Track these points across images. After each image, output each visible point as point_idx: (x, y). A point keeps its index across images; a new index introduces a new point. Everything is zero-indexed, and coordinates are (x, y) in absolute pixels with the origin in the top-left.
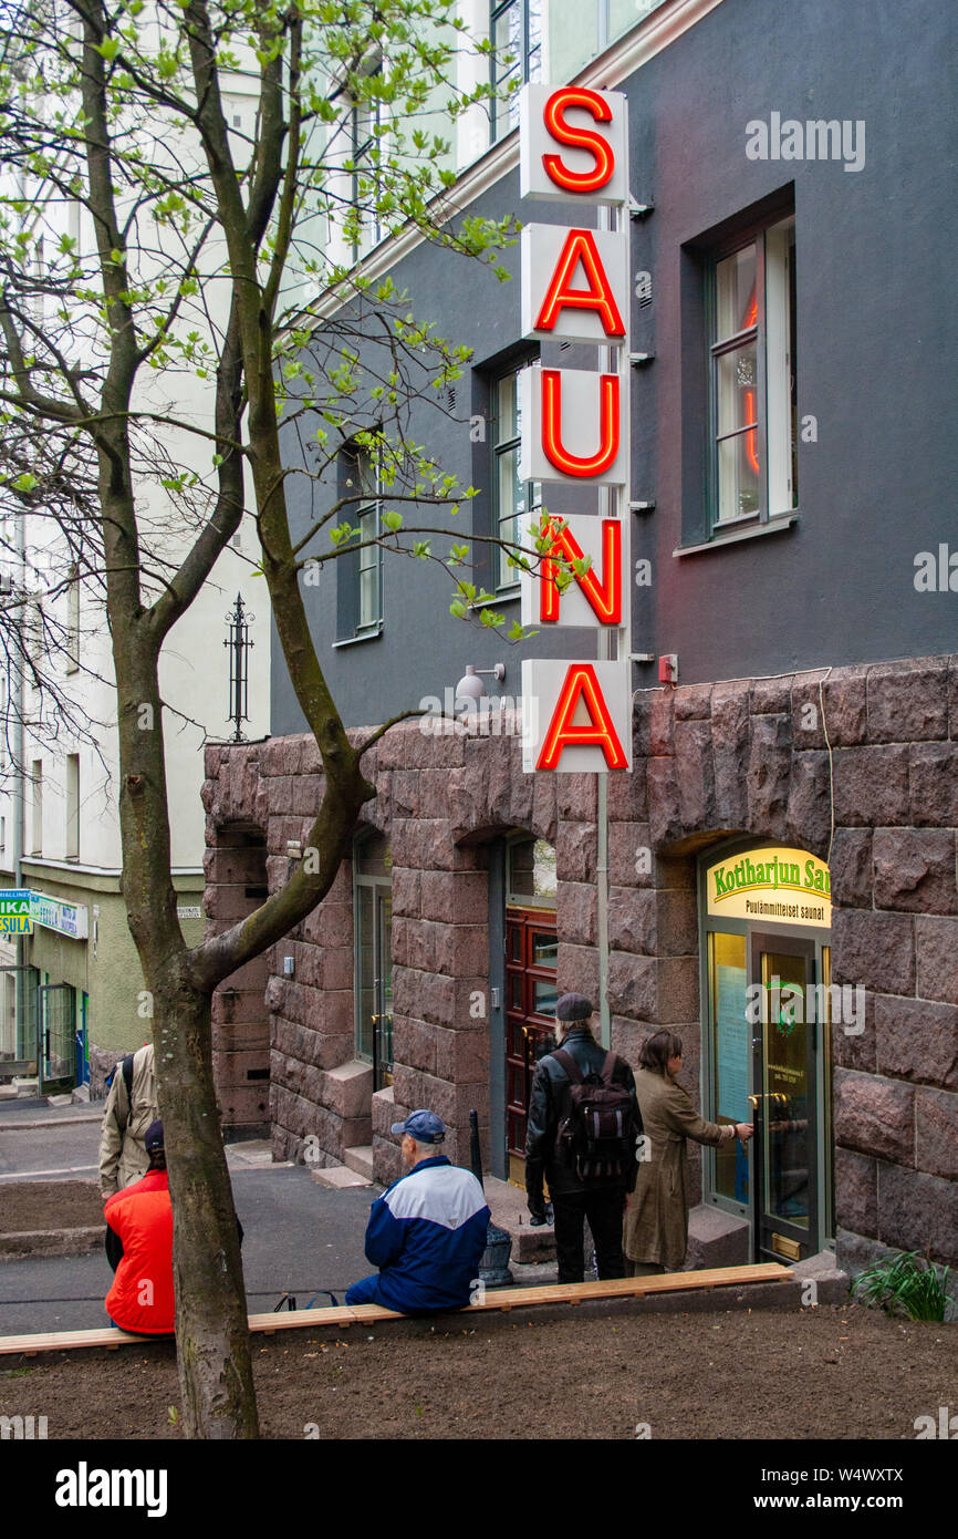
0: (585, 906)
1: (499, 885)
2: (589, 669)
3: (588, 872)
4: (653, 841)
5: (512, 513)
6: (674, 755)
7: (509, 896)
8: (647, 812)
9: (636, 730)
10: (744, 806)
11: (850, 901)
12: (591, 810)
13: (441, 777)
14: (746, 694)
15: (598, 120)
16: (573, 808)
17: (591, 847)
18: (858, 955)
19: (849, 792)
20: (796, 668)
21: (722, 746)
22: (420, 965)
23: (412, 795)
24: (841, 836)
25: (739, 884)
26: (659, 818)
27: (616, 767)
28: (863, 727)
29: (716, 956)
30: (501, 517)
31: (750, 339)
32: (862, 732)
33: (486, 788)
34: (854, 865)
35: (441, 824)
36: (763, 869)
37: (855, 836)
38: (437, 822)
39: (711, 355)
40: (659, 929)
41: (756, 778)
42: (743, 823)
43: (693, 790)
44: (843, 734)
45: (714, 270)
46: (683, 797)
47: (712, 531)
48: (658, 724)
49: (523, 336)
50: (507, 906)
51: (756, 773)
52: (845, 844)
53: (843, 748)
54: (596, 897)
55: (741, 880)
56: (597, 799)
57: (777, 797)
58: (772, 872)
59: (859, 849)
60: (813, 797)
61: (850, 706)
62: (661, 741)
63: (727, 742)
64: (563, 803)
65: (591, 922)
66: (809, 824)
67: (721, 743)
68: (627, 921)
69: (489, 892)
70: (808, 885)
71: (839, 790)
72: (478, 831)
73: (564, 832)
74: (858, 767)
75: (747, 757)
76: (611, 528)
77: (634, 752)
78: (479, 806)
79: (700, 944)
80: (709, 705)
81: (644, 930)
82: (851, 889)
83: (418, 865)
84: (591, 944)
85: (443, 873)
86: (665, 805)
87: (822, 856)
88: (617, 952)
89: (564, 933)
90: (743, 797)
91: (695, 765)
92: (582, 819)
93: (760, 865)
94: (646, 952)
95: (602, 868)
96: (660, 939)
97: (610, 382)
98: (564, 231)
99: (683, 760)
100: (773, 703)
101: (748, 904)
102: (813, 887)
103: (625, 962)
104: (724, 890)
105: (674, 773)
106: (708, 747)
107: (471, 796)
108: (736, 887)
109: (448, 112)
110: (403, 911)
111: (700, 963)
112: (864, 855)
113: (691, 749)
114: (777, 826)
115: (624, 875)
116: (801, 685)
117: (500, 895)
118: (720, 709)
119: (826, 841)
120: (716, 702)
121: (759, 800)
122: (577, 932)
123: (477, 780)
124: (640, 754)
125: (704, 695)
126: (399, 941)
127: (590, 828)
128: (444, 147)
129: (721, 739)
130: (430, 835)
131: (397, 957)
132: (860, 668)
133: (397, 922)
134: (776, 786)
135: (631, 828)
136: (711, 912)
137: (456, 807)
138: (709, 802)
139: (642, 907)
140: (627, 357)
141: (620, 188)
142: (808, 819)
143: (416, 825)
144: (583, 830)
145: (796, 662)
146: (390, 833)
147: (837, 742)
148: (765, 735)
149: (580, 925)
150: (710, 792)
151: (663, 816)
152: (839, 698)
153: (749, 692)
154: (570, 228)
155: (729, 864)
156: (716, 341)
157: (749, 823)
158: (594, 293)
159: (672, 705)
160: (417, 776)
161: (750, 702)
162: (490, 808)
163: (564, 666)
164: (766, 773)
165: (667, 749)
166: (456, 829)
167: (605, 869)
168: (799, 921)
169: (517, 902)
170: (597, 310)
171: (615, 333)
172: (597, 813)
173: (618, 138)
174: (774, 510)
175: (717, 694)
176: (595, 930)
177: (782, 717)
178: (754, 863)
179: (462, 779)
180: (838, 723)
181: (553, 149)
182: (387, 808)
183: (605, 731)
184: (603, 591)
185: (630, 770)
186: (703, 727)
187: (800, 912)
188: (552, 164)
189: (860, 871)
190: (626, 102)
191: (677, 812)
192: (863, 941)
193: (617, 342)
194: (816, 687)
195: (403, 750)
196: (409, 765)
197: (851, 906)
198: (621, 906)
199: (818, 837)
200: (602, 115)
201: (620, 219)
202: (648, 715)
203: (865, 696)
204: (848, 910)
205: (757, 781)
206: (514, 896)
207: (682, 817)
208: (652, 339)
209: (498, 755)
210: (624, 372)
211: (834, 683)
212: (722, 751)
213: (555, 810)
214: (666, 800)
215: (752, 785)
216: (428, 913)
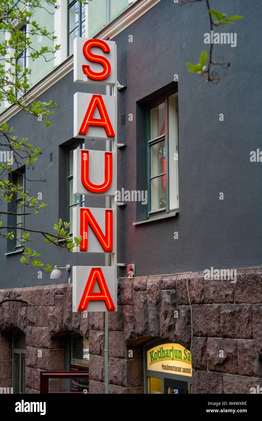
0: (99, 366)
1: (69, 355)
2: (99, 270)
3: (101, 351)
4: (125, 339)
5: (74, 204)
6: (133, 305)
7: (72, 359)
8: (123, 328)
9: (119, 294)
10: (159, 326)
11: (199, 367)
12: (102, 326)
13: (45, 310)
14: (160, 281)
15: (105, 52)
16: (95, 325)
17: (102, 341)
18: (202, 390)
19: (198, 323)
20: (178, 272)
21: (151, 302)
22: (36, 388)
23: (35, 317)
24: (195, 340)
25: (159, 358)
26: (127, 330)
27: (111, 309)
28: (203, 297)
29: (151, 386)
30: (70, 205)
31: (162, 140)
32: (202, 299)
33: (62, 315)
34: (200, 353)
35: (46, 329)
36: (168, 352)
37: (200, 341)
38: (44, 328)
39: (148, 145)
40: (128, 376)
41: (163, 316)
42: (159, 334)
43: (140, 319)
44: (195, 299)
45: (149, 111)
46: (136, 322)
47: (148, 215)
48: (127, 292)
49: (74, 136)
50: (72, 363)
51: (163, 314)
52: (197, 344)
53: (196, 305)
54: (104, 362)
55: (160, 356)
56: (104, 322)
57: (171, 324)
58: (171, 353)
59: (202, 346)
60: (185, 324)
61: (198, 288)
62: (128, 299)
63: (153, 301)
64: (91, 323)
65: (102, 372)
66: (183, 335)
67: (150, 301)
68: (115, 372)
69: (65, 357)
70: (185, 359)
71: (194, 322)
72: (59, 333)
73: (92, 335)
74: (201, 313)
75: (160, 307)
76: (109, 213)
77: (118, 303)
78: (60, 323)
79: (144, 382)
80: (146, 285)
81: (122, 376)
82: (199, 362)
83: (36, 346)
84: (102, 381)
85: (46, 350)
86: (129, 325)
87: (188, 348)
88: (112, 385)
89: (91, 376)
90: (159, 323)
91: (141, 309)
92: (98, 329)
93: (167, 350)
94: (123, 385)
95: (106, 350)
96: (128, 380)
97: (108, 155)
98: (91, 95)
99: (136, 307)
100: (170, 286)
101: (163, 366)
102: (187, 360)
103: (115, 389)
104: (154, 360)
105: (133, 312)
106: (145, 302)
107: (57, 318)
108: (158, 359)
109: (31, 57)
110: (30, 365)
111: (145, 390)
112: (204, 349)
113: (139, 303)
114: (172, 336)
115: (114, 353)
116: (180, 279)
117: (69, 359)
118: (150, 287)
119: (189, 343)
120: (149, 284)
121: (164, 325)
122: (96, 376)
123: (59, 312)
124: (120, 303)
125: (144, 281)
126: (29, 377)
127: (102, 333)
128: (29, 71)
129: (150, 299)
130: (41, 333)
131: (28, 384)
132: (202, 273)
133: (28, 369)
134: (171, 319)
135: (117, 334)
136: (149, 369)
137: (51, 323)
138: (146, 325)
139: (121, 366)
140: (116, 145)
141: (113, 78)
142: (182, 333)
143: (36, 329)
144: (99, 334)
145: (178, 269)
146: (26, 332)
147: (193, 302)
148: (167, 298)
149: (98, 373)
150: (146, 320)
151: (129, 329)
152: (194, 285)
153: (161, 281)
154: (93, 94)
155: (156, 349)
156: (150, 140)
157: (161, 334)
158: (103, 120)
159: (132, 285)
160: (36, 309)
161: (161, 285)
162: (64, 323)
163: (89, 268)
164: (167, 314)
165: (130, 302)
166: (51, 332)
167: (107, 350)
168: (182, 373)
169: (76, 362)
170: (104, 127)
171: (111, 136)
172: (104, 327)
173: (113, 59)
174: (172, 208)
175: (149, 281)
176: (103, 376)
177: (173, 291)
178: (165, 349)
179: (53, 311)
180: (194, 295)
181: (87, 63)
182: (25, 322)
183: (106, 295)
184: (106, 238)
185: (116, 310)
186: (144, 294)
187: (182, 370)
188: (86, 69)
189: (202, 355)
190: (116, 45)
191: (134, 328)
192: (204, 384)
193: (112, 139)
194: (185, 280)
195: (31, 298)
196: (34, 305)
197: (199, 369)
198: (113, 366)
199: (186, 341)
200: (106, 50)
201: (113, 90)
202: (124, 288)
203: (204, 284)
204: (198, 371)
205: (163, 317)
206: (74, 359)
207: (136, 330)
208: (126, 138)
209: (67, 302)
210: (115, 152)
211: (192, 278)
212: (150, 304)
213: (88, 326)
214: (130, 323)
215: (162, 319)
216: (40, 366)
